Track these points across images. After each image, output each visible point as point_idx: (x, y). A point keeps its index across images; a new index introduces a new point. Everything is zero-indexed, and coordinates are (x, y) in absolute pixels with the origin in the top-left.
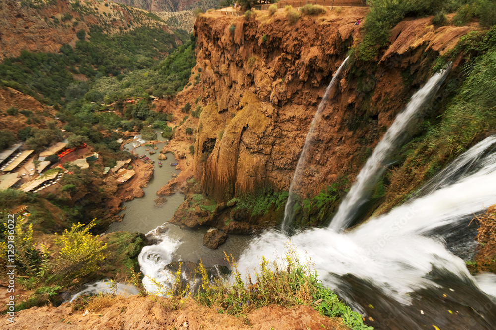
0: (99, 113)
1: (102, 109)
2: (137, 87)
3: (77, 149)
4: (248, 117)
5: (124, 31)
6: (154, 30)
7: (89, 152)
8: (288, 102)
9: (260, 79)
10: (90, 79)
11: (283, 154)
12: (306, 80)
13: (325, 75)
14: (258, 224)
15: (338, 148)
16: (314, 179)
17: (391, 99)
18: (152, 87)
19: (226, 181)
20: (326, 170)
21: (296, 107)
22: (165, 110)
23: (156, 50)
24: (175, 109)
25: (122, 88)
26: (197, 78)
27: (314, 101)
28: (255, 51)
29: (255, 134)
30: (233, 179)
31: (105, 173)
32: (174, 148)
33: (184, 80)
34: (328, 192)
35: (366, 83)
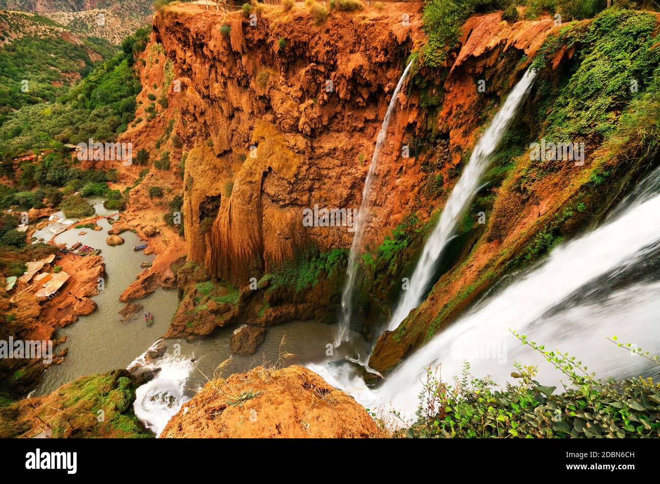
4: (269, 157)
8: (324, 130)
9: (280, 101)
11: (326, 200)
12: (349, 98)
13: (374, 89)
14: (306, 302)
15: (398, 181)
16: (372, 225)
17: (465, 112)
19: (249, 254)
20: (386, 211)
21: (336, 136)
27: (360, 125)
28: (264, 62)
29: (283, 179)
30: (259, 248)
34: (395, 237)
35: (433, 95)
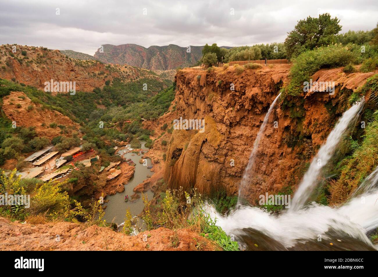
0: (107, 129)
1: (110, 126)
2: (134, 113)
3: (86, 152)
4: (207, 134)
5: (134, 81)
6: (151, 80)
7: (94, 155)
8: (237, 124)
9: (217, 107)
10: (107, 108)
11: (234, 163)
12: (250, 109)
13: (265, 105)
15: (280, 161)
16: (262, 187)
17: (320, 124)
18: (144, 113)
20: (271, 180)
21: (244, 128)
22: (149, 128)
23: (150, 91)
24: (156, 127)
25: (125, 113)
26: (174, 108)
27: (258, 124)
28: (213, 90)
29: (212, 146)
30: (193, 182)
31: (100, 171)
32: (152, 155)
33: (165, 109)
35: (297, 112)
